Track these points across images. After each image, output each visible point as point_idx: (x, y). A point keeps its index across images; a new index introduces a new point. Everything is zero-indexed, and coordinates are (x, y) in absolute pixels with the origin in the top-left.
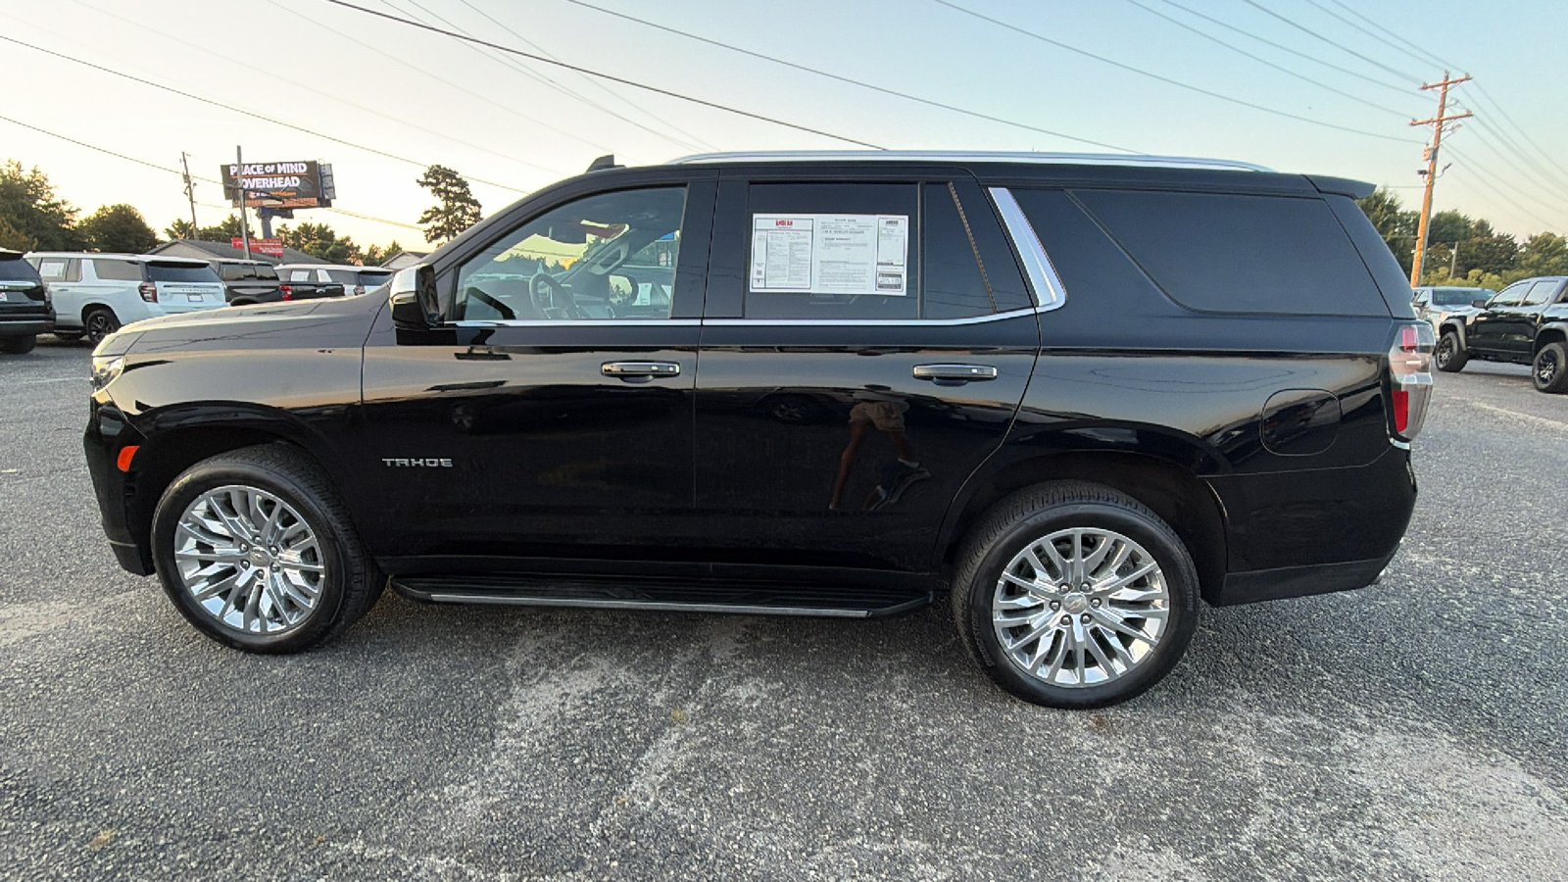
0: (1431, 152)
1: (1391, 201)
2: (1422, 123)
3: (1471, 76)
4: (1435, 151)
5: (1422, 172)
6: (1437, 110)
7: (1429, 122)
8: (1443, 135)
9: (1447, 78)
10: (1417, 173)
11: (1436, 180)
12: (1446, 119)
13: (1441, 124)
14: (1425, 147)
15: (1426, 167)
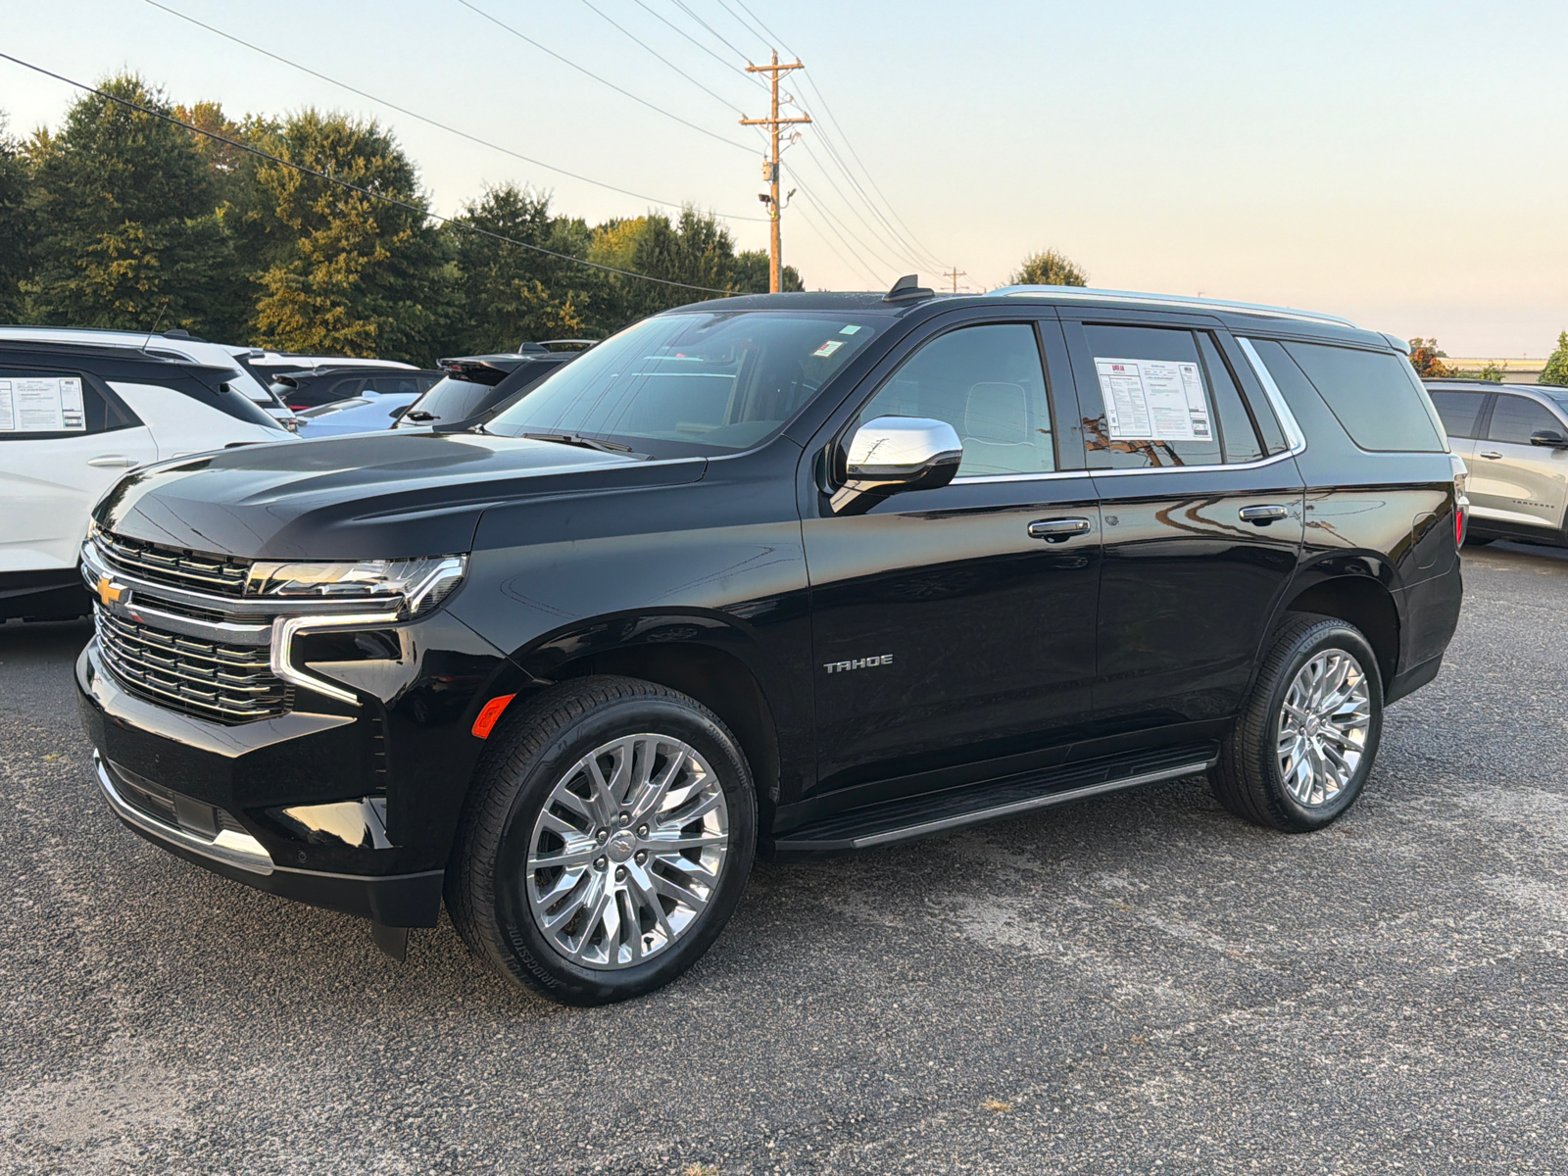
0: (771, 169)
1: (721, 236)
2: (753, 123)
3: (803, 63)
4: (776, 168)
5: (764, 198)
6: (770, 107)
7: (762, 123)
8: (782, 145)
9: (776, 62)
10: (758, 198)
11: (782, 212)
12: (782, 122)
13: (777, 128)
14: (763, 160)
15: (767, 190)
